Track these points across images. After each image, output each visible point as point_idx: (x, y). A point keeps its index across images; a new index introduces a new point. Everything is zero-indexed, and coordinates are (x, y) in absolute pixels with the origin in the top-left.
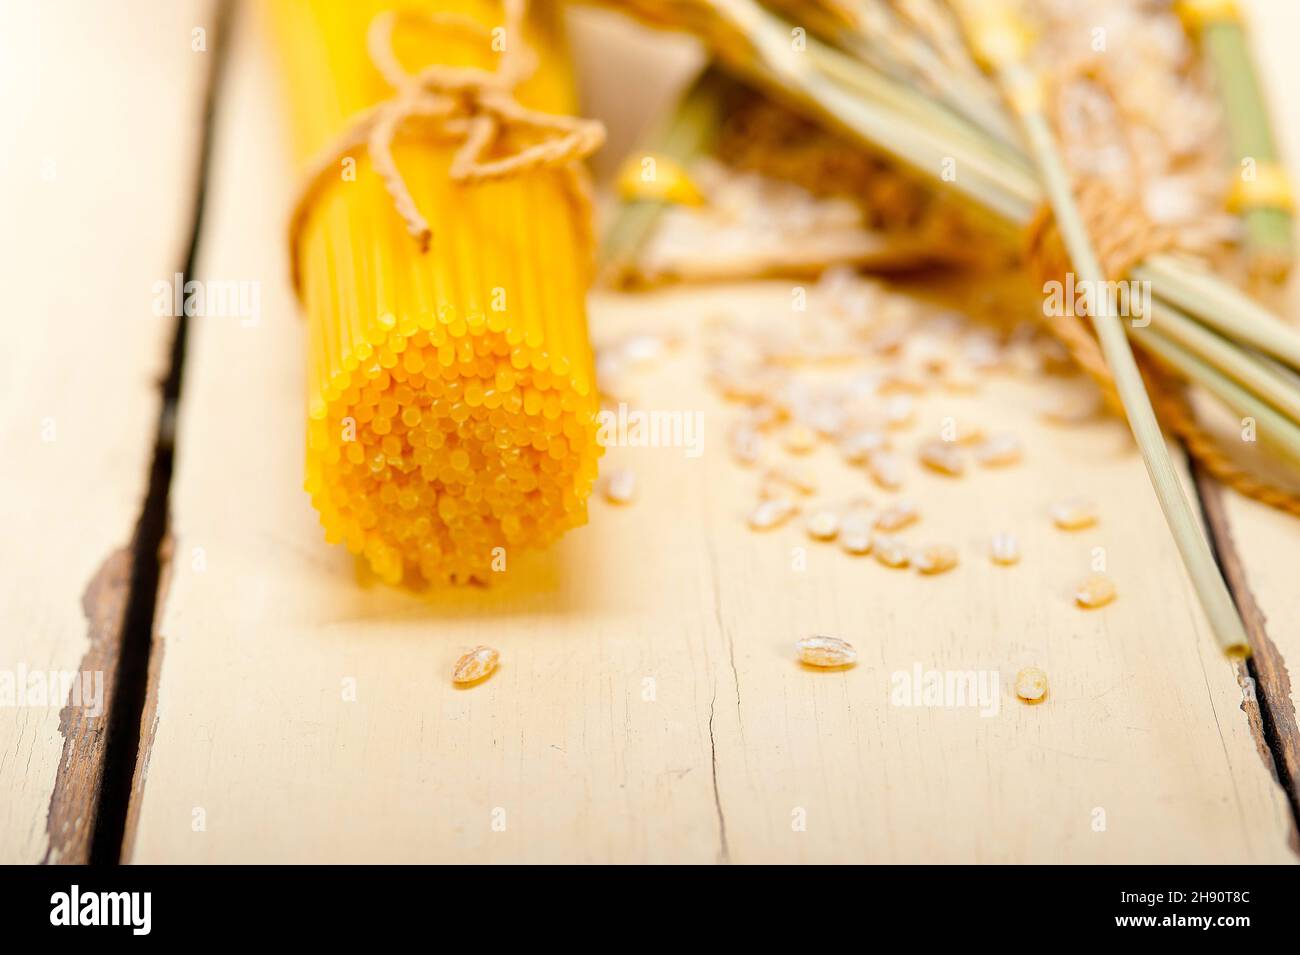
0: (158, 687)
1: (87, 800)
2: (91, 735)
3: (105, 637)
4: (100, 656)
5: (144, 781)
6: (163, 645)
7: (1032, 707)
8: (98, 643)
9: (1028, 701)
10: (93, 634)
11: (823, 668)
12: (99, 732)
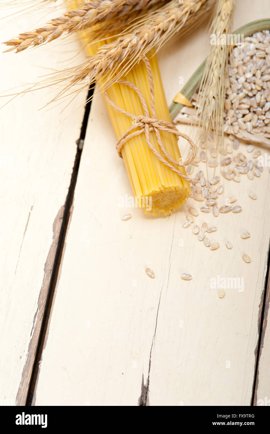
0: (63, 260)
1: (46, 293)
2: (50, 271)
3: (56, 238)
4: (54, 244)
5: (57, 291)
6: (66, 246)
7: (221, 299)
8: (54, 240)
9: (221, 298)
10: (54, 238)
11: (185, 280)
12: (51, 270)
